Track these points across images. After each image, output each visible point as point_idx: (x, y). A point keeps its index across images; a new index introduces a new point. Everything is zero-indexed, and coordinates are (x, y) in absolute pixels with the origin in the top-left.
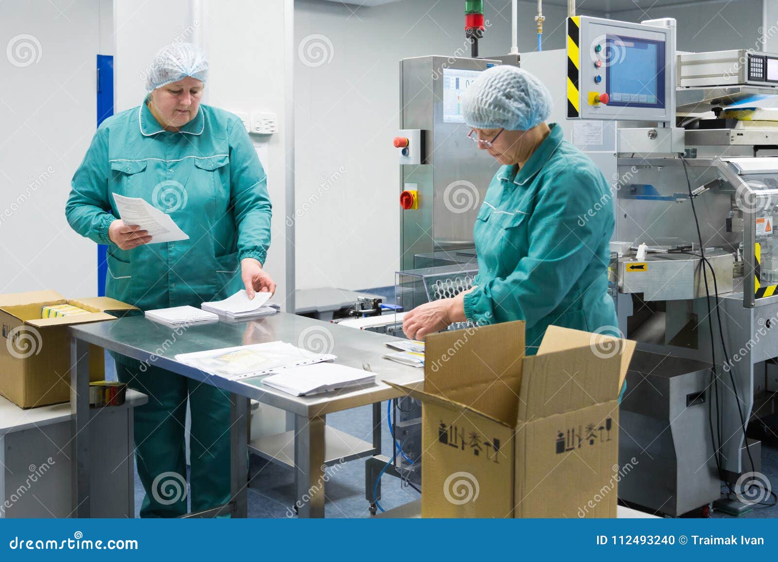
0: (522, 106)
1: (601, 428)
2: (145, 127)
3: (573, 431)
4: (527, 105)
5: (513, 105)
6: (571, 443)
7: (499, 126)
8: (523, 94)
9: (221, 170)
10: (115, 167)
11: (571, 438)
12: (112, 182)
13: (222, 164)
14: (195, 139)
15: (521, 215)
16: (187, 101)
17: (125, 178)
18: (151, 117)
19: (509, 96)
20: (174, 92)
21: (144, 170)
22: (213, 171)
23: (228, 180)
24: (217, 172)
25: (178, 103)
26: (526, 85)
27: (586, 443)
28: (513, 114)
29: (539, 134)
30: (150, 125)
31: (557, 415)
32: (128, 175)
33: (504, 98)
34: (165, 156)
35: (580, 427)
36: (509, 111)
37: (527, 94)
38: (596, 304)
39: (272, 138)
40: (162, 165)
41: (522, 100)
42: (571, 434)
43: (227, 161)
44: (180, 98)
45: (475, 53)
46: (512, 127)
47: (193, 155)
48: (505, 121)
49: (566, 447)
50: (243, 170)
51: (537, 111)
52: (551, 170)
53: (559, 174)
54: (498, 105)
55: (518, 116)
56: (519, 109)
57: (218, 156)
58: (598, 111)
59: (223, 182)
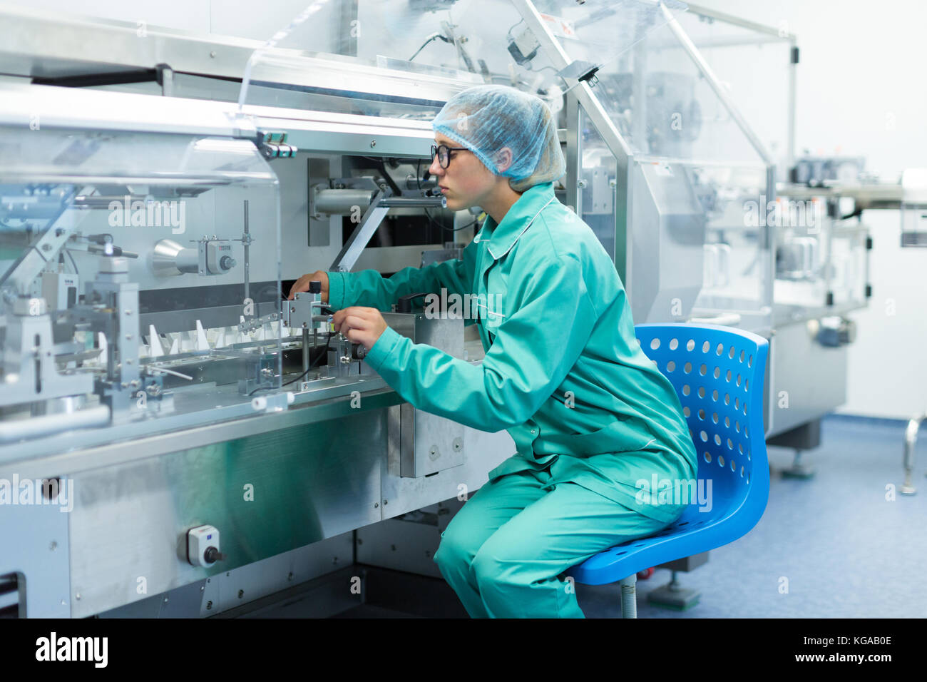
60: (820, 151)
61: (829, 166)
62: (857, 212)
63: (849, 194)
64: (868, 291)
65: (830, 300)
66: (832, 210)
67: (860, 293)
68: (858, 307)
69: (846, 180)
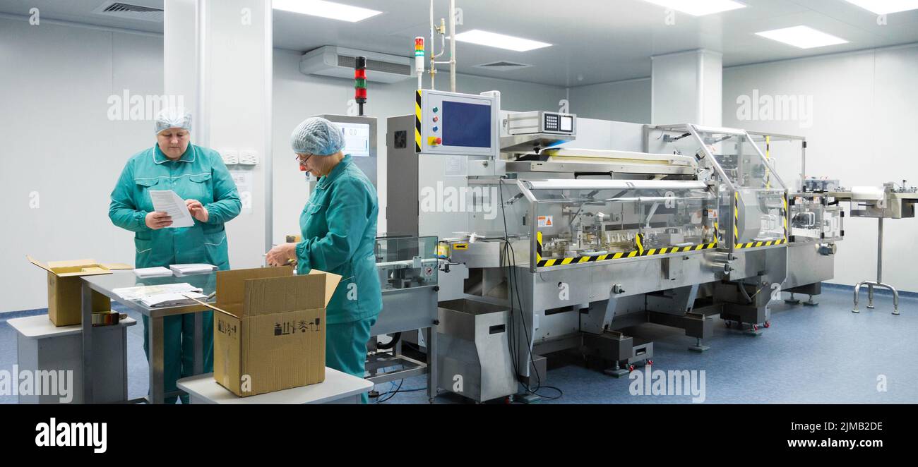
0: (323, 140)
1: (312, 323)
2: (157, 159)
3: (288, 324)
4: (326, 139)
5: (317, 139)
6: (286, 330)
7: (309, 152)
8: (324, 133)
9: (207, 182)
10: (138, 183)
11: (286, 328)
12: (136, 191)
13: (207, 179)
14: (189, 165)
15: (319, 206)
16: (175, 140)
17: (145, 189)
18: (160, 152)
19: (316, 134)
20: (166, 136)
21: (157, 183)
22: (202, 182)
23: (212, 188)
24: (204, 183)
25: (170, 142)
26: (327, 128)
27: (299, 331)
28: (318, 144)
29: (336, 159)
30: (160, 157)
31: (275, 314)
32: (147, 187)
33: (312, 135)
34: (171, 175)
35: (294, 321)
36: (315, 143)
37: (328, 134)
38: (361, 260)
39: (255, 167)
40: (168, 180)
41: (324, 137)
42: (286, 325)
43: (210, 177)
44: (171, 139)
45: (361, 112)
46: (317, 153)
47: (189, 173)
48: (313, 149)
49: (283, 332)
50: (222, 182)
51: (333, 143)
52: (339, 180)
53: (344, 182)
54: (308, 139)
55: (320, 146)
56: (321, 142)
57: (205, 174)
58: (435, 149)
59: (209, 189)
60: (820, 177)
61: (825, 183)
62: (836, 202)
63: (832, 195)
64: (842, 233)
65: (823, 236)
66: (823, 202)
67: (838, 234)
68: (837, 238)
69: (830, 189)
